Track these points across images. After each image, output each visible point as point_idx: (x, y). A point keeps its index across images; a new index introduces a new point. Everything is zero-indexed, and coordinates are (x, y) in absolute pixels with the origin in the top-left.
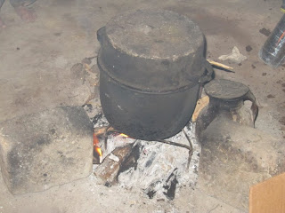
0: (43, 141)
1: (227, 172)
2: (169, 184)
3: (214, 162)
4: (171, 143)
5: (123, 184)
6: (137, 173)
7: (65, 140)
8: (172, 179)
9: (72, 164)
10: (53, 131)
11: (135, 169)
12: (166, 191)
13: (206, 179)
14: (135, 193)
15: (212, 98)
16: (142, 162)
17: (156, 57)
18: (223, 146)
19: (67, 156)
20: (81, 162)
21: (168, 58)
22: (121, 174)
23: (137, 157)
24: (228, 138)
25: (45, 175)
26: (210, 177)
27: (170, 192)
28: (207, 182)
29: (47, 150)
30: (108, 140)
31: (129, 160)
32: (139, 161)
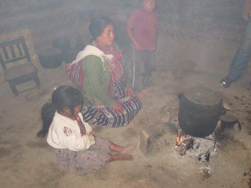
0: (160, 135)
1: (232, 150)
2: (207, 155)
3: (227, 146)
4: (208, 139)
5: (188, 155)
6: (193, 151)
7: (168, 135)
8: (208, 153)
9: (169, 145)
10: (164, 132)
11: (193, 149)
12: (206, 158)
13: (223, 153)
14: (193, 158)
15: (222, 122)
16: (195, 146)
17: (205, 104)
18: (231, 140)
19: (168, 142)
20: (172, 145)
21: (210, 104)
22: (187, 151)
23: (193, 145)
24: (233, 136)
25: (159, 149)
26: (224, 153)
27: (208, 158)
28: (223, 155)
29: (161, 139)
30: (181, 137)
31: (190, 145)
32: (194, 146)
